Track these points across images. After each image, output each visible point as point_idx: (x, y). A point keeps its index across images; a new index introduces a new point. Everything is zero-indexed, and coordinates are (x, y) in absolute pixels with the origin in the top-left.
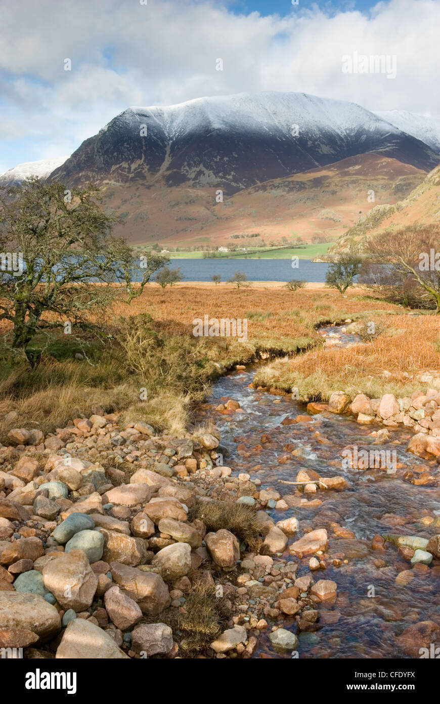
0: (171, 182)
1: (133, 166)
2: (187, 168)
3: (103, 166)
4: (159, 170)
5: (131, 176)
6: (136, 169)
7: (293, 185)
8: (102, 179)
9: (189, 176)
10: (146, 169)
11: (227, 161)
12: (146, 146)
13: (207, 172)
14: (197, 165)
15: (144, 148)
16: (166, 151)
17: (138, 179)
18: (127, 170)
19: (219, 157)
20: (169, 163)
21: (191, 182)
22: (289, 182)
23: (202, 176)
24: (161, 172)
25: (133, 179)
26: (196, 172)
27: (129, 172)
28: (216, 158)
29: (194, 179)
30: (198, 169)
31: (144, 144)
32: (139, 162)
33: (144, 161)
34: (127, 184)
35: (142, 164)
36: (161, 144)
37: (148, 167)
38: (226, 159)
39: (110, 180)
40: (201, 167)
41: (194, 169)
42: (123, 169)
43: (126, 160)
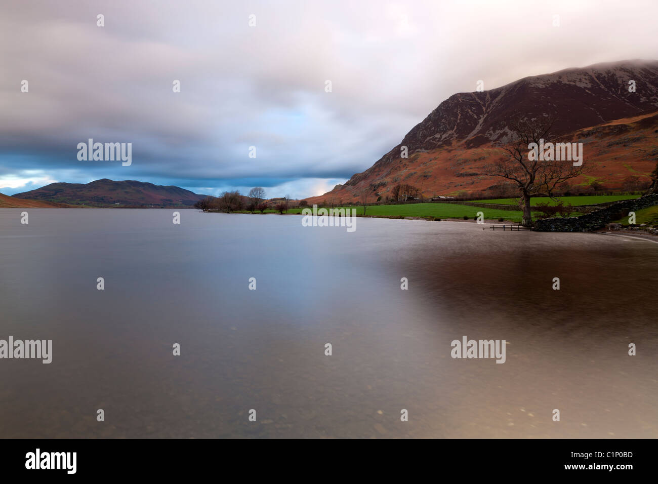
0: (472, 145)
1: (444, 136)
2: (492, 132)
3: (420, 138)
4: (467, 137)
5: (439, 143)
6: (446, 138)
7: (609, 129)
8: (416, 148)
9: (491, 139)
10: (455, 137)
11: (534, 121)
12: (460, 119)
13: (510, 133)
14: (502, 128)
15: (458, 121)
16: (479, 122)
17: (444, 145)
18: (437, 140)
19: (526, 119)
20: (478, 131)
21: (492, 143)
22: (604, 128)
23: (505, 136)
24: (467, 139)
25: (440, 147)
26: (499, 134)
27: (439, 141)
28: (523, 119)
29: (495, 141)
30: (502, 132)
31: (459, 117)
32: (450, 132)
33: (455, 131)
34: (434, 151)
35: (453, 134)
36: (475, 117)
37: (456, 136)
38: (533, 119)
39: (421, 149)
40: (506, 129)
41: (497, 132)
42: (434, 139)
43: (440, 132)
